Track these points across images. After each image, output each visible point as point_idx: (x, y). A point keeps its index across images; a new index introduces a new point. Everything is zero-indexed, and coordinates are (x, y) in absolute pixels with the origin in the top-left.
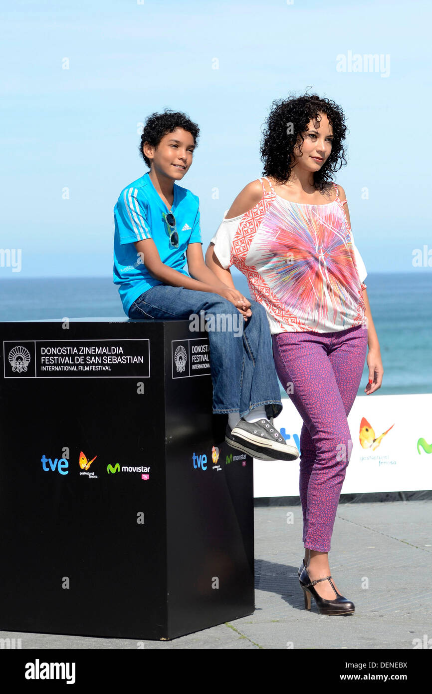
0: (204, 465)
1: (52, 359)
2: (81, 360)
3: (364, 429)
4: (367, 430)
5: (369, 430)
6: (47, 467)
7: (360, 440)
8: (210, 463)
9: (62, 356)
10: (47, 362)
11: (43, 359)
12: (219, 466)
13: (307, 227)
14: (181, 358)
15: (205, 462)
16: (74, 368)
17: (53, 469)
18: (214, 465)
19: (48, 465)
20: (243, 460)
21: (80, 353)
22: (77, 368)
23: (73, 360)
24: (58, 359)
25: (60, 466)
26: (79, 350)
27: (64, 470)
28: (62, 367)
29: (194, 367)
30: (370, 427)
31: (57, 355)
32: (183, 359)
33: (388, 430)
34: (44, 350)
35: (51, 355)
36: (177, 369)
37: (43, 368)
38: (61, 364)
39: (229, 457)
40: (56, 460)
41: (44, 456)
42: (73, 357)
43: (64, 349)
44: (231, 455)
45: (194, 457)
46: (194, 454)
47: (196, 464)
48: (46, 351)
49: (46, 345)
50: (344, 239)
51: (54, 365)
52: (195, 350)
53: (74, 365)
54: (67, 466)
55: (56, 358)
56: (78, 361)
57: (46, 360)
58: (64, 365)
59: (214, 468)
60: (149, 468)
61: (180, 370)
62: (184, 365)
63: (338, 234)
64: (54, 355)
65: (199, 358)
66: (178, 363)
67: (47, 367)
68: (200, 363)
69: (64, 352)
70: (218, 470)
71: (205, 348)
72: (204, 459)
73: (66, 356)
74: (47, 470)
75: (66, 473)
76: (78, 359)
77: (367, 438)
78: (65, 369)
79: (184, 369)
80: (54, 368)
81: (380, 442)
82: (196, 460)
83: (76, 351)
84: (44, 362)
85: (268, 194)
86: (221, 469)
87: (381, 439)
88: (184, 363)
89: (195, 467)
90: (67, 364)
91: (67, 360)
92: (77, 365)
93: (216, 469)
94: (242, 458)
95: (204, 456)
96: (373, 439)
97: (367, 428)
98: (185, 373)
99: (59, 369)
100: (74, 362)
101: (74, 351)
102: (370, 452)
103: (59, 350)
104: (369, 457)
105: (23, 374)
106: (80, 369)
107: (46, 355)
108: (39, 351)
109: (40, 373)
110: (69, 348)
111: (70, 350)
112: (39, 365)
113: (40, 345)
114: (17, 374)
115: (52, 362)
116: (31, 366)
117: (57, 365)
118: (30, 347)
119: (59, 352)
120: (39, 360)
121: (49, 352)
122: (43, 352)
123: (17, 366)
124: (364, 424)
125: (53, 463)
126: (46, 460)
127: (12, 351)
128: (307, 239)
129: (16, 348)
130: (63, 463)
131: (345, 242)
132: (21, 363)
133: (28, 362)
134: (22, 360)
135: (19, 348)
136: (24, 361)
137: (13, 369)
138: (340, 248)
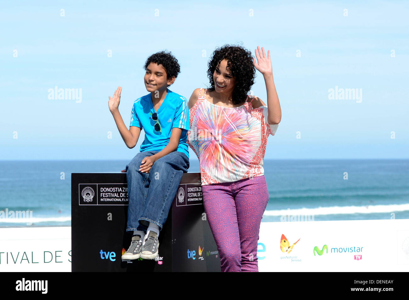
0: (194, 257)
1: (107, 194)
2: (123, 195)
3: (283, 241)
4: (285, 241)
5: (286, 241)
6: (103, 257)
7: (281, 247)
8: (197, 256)
9: (113, 192)
10: (104, 196)
11: (102, 194)
12: (202, 258)
13: (214, 119)
14: (181, 194)
15: (195, 255)
16: (119, 200)
17: (107, 258)
18: (200, 256)
19: (104, 255)
20: (216, 254)
21: (123, 191)
22: (121, 200)
23: (119, 195)
24: (110, 194)
25: (111, 256)
26: (122, 189)
27: (113, 258)
28: (113, 199)
29: (189, 200)
30: (287, 240)
31: (110, 192)
32: (183, 195)
33: (297, 242)
35: (106, 192)
36: (179, 201)
37: (102, 200)
38: (112, 197)
39: (208, 252)
40: (109, 253)
41: (102, 250)
42: (119, 193)
43: (114, 189)
44: (209, 252)
45: (188, 252)
46: (188, 250)
47: (190, 256)
49: (103, 186)
50: (235, 128)
51: (108, 198)
52: (189, 190)
53: (120, 198)
54: (115, 256)
55: (109, 194)
56: (122, 196)
57: (104, 195)
58: (114, 198)
59: (199, 258)
60: (162, 257)
61: (180, 201)
62: (183, 198)
63: (231, 125)
64: (108, 192)
65: (191, 194)
66: (179, 198)
67: (104, 199)
68: (192, 198)
69: (114, 191)
70: (202, 259)
71: (195, 189)
72: (194, 253)
73: (115, 192)
74: (103, 258)
75: (114, 260)
76: (122, 194)
77: (285, 246)
78: (114, 200)
79: (183, 201)
80: (108, 200)
81: (292, 249)
82: (189, 253)
83: (121, 190)
84: (102, 196)
85: (201, 97)
86: (203, 259)
87: (293, 247)
88: (183, 197)
89: (189, 257)
90: (116, 197)
91: (116, 195)
92: (121, 198)
93: (201, 259)
94: (216, 253)
95: (194, 251)
96: (288, 247)
97: (285, 240)
98: (184, 203)
99: (111, 200)
100: (120, 196)
101: (120, 190)
102: (286, 254)
103: (111, 189)
104: (286, 257)
105: (90, 203)
106: (123, 200)
107: (103, 192)
108: (99, 190)
109: (100, 202)
110: (117, 188)
111: (117, 189)
112: (100, 198)
113: (100, 187)
114: (86, 203)
115: (107, 196)
116: (94, 198)
117: (110, 198)
118: (94, 187)
119: (111, 190)
120: (99, 195)
121: (105, 191)
122: (102, 190)
123: (87, 198)
124: (283, 238)
125: (107, 254)
126: (103, 253)
127: (84, 190)
128: (211, 126)
129: (86, 188)
130: (113, 254)
131: (236, 129)
132: (89, 197)
133: (93, 196)
134: (89, 195)
135: (88, 188)
136: (90, 196)
137: (84, 200)
138: (232, 133)
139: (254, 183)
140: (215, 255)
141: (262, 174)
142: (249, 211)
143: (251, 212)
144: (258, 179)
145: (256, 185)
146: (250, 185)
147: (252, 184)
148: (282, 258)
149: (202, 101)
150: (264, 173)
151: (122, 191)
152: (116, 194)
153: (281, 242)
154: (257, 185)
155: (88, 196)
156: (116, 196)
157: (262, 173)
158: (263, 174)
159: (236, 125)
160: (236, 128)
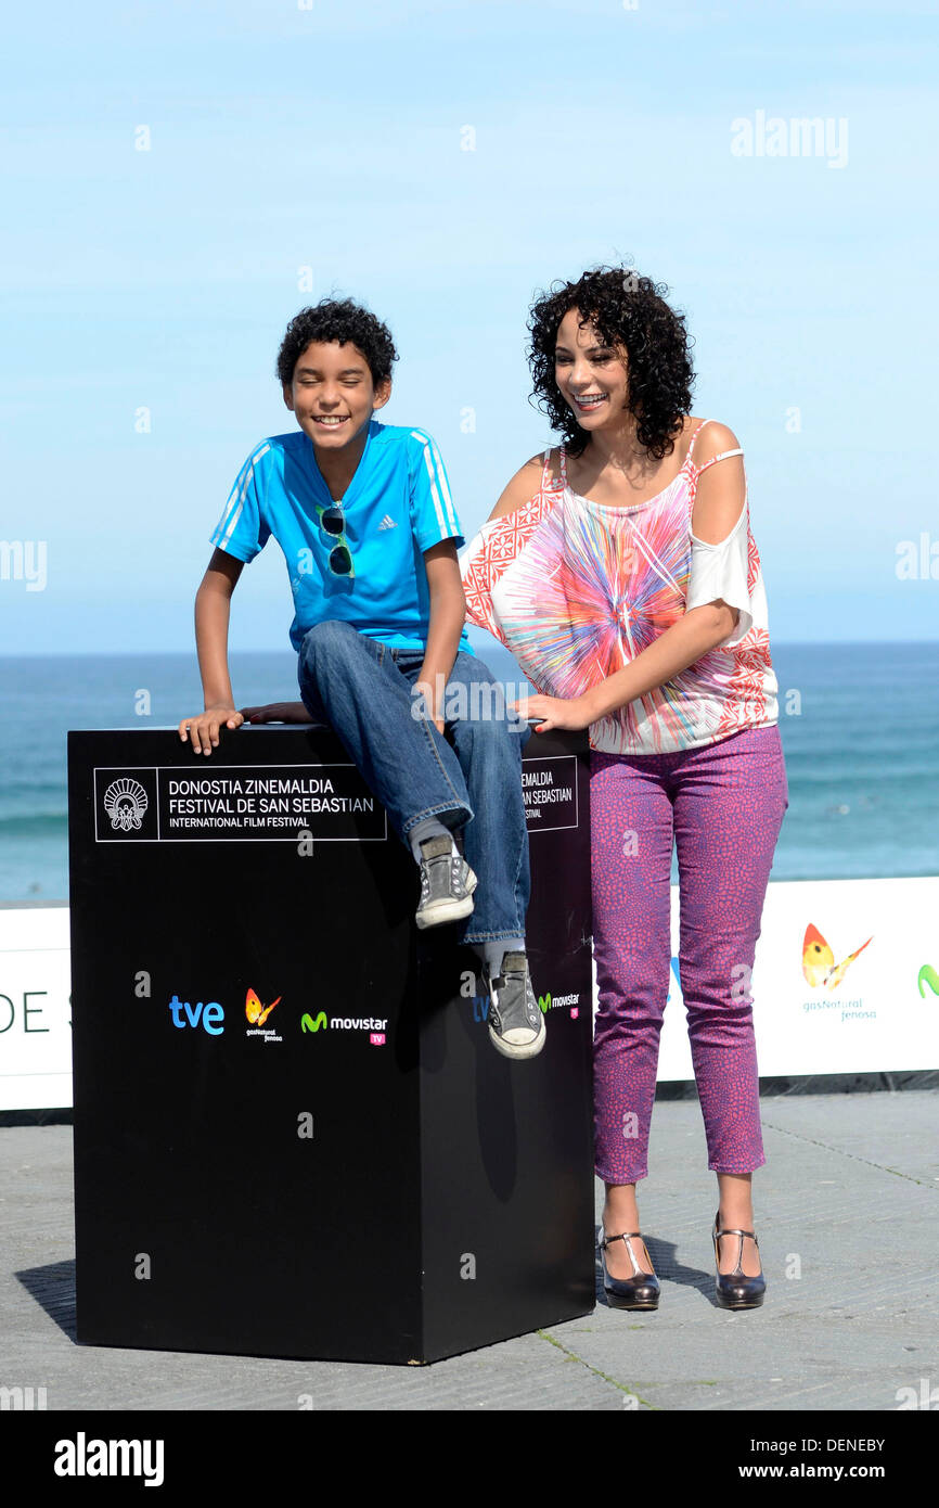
1: (190, 803)
2: (249, 805)
3: (812, 947)
4: (818, 949)
5: (822, 948)
6: (181, 1020)
7: (805, 969)
9: (211, 797)
10: (182, 809)
11: (174, 803)
13: (605, 557)
16: (234, 822)
17: (194, 1023)
19: (183, 1016)
20: (573, 1006)
21: (247, 792)
22: (241, 822)
23: (233, 806)
24: (202, 804)
25: (207, 1018)
26: (244, 786)
27: (214, 1024)
28: (211, 819)
30: (824, 943)
31: (201, 796)
33: (860, 950)
34: (175, 787)
35: (186, 797)
37: (173, 822)
38: (209, 815)
39: (544, 1000)
40: (200, 1005)
41: (175, 998)
42: (233, 798)
43: (215, 784)
44: (548, 996)
45: (476, 1000)
47: (480, 1014)
48: (179, 788)
49: (179, 776)
50: (666, 576)
51: (195, 815)
53: (236, 815)
54: (220, 1017)
55: (199, 801)
56: (242, 807)
57: (180, 806)
58: (215, 815)
60: (386, 1021)
63: (654, 568)
64: (195, 796)
67: (182, 819)
69: (216, 790)
73: (218, 797)
74: (181, 1025)
75: (220, 1031)
76: (242, 804)
77: (818, 966)
78: (216, 823)
80: (195, 822)
81: (843, 974)
82: (479, 1006)
83: (240, 789)
84: (175, 810)
85: (551, 482)
87: (846, 967)
89: (478, 1019)
90: (222, 814)
91: (221, 806)
92: (241, 817)
94: (572, 1002)
96: (830, 967)
97: (818, 944)
99: (204, 823)
100: (236, 809)
101: (236, 789)
102: (823, 993)
103: (206, 786)
104: (821, 1004)
105: (133, 834)
106: (248, 824)
107: (179, 796)
108: (164, 788)
109: (168, 832)
110: (224, 782)
111: (227, 785)
112: (166, 816)
113: (166, 777)
114: (120, 834)
115: (191, 809)
116: (148, 818)
117: (202, 815)
118: (146, 779)
119: (206, 789)
120: (165, 806)
121: (184, 791)
122: (174, 790)
123: (122, 818)
124: (813, 936)
125: (194, 1012)
126: (180, 1006)
127: (112, 789)
128: (598, 584)
129: (120, 783)
130: (214, 1012)
131: (670, 581)
132: (130, 812)
133: (143, 810)
134: (131, 805)
135: (125, 782)
136: (134, 808)
137: (113, 825)
138: (663, 593)
139: (742, 750)
140: (567, 1008)
141: (769, 721)
142: (730, 843)
143: (736, 846)
144: (752, 737)
145: (747, 756)
146: (728, 756)
147: (733, 755)
148: (808, 1007)
149: (559, 498)
150: (778, 719)
151: (244, 790)
152: (221, 801)
153: (805, 950)
154: (751, 756)
155: (126, 812)
156: (223, 808)
157: (770, 717)
158: (775, 723)
159: (668, 566)
160: (671, 577)
